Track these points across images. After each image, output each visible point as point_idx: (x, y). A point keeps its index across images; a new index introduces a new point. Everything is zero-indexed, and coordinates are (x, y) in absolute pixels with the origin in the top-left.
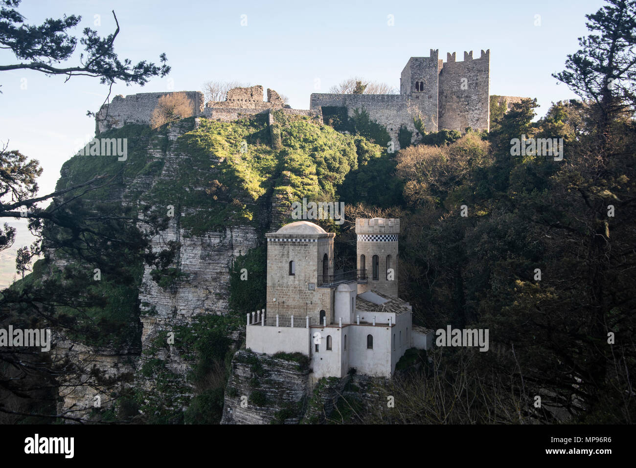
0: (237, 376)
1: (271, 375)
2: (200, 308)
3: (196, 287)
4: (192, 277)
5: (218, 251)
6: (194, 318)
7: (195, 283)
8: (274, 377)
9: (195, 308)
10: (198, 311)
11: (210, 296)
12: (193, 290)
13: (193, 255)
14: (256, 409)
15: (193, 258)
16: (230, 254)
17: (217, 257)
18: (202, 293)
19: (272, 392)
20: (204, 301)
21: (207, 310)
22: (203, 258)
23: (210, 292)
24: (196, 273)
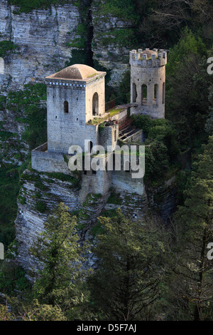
0: (25, 189)
1: (50, 190)
2: (31, 77)
3: (27, 58)
4: (23, 49)
5: (45, 27)
6: (26, 86)
7: (26, 55)
8: (52, 191)
9: (27, 77)
10: (29, 80)
11: (39, 67)
12: (24, 61)
13: (23, 30)
14: (39, 215)
15: (24, 32)
16: (56, 29)
17: (44, 33)
18: (33, 64)
19: (51, 203)
20: (34, 71)
21: (37, 79)
22: (31, 33)
23: (39, 64)
24: (26, 46)
